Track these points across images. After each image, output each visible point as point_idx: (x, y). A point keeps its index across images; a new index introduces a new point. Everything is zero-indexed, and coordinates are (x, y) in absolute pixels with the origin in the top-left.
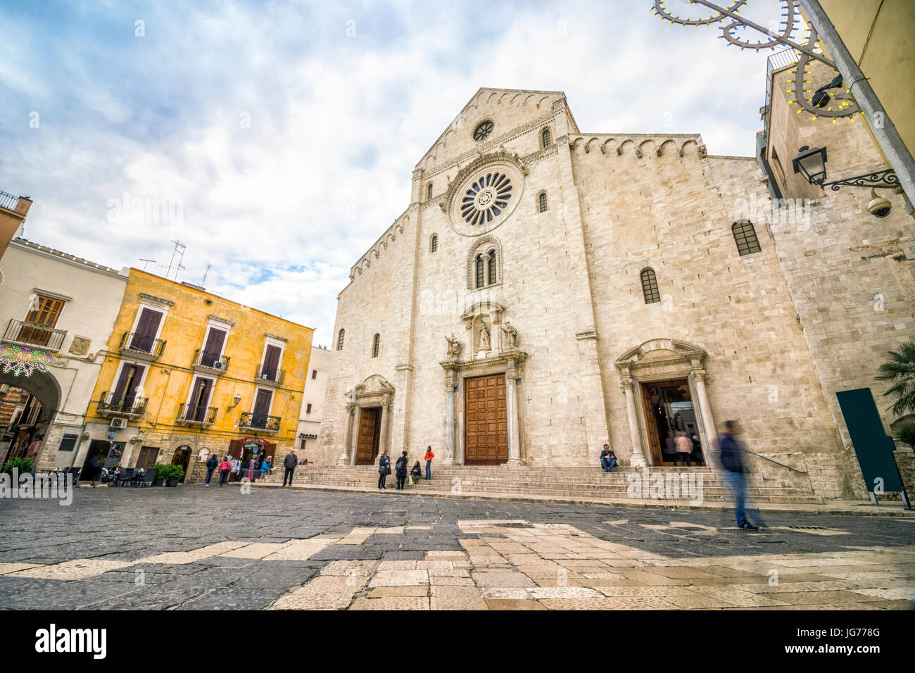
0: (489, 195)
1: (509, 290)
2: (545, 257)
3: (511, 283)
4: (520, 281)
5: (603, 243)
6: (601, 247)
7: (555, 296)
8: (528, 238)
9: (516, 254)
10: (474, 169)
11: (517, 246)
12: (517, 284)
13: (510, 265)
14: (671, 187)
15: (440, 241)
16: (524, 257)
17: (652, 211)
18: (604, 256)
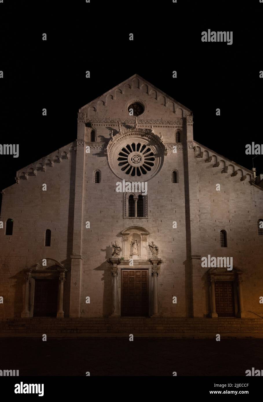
0: (139, 158)
1: (152, 223)
2: (175, 210)
3: (154, 219)
4: (159, 219)
5: (205, 211)
6: (204, 213)
7: (179, 233)
8: (166, 195)
9: (157, 203)
10: (129, 135)
11: (158, 198)
12: (157, 221)
13: (154, 208)
14: (238, 194)
15: (103, 176)
16: (162, 206)
17: (229, 203)
18: (205, 219)
